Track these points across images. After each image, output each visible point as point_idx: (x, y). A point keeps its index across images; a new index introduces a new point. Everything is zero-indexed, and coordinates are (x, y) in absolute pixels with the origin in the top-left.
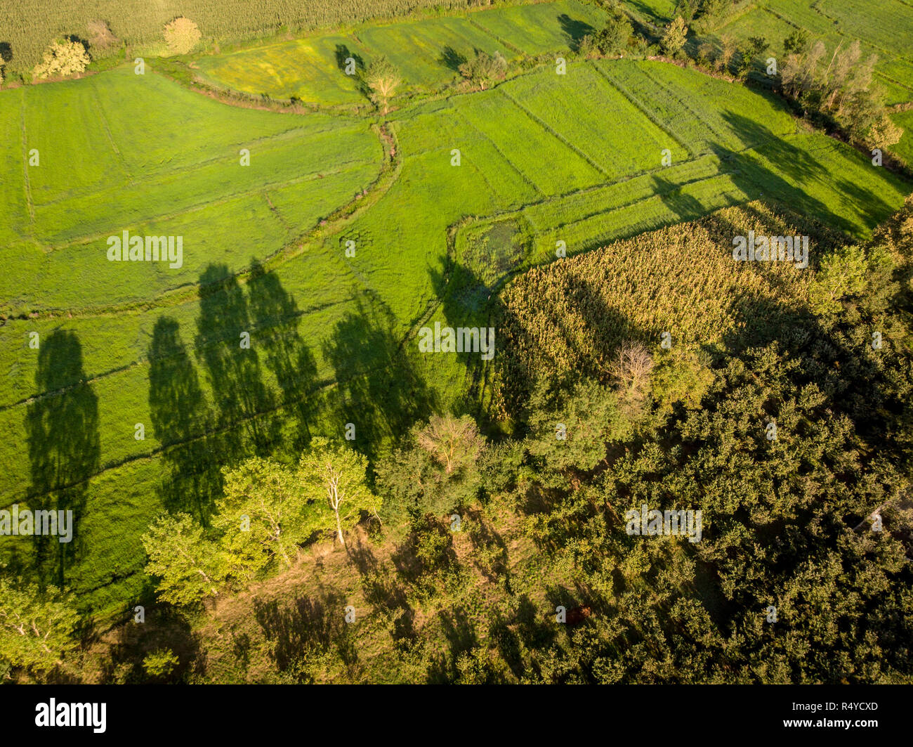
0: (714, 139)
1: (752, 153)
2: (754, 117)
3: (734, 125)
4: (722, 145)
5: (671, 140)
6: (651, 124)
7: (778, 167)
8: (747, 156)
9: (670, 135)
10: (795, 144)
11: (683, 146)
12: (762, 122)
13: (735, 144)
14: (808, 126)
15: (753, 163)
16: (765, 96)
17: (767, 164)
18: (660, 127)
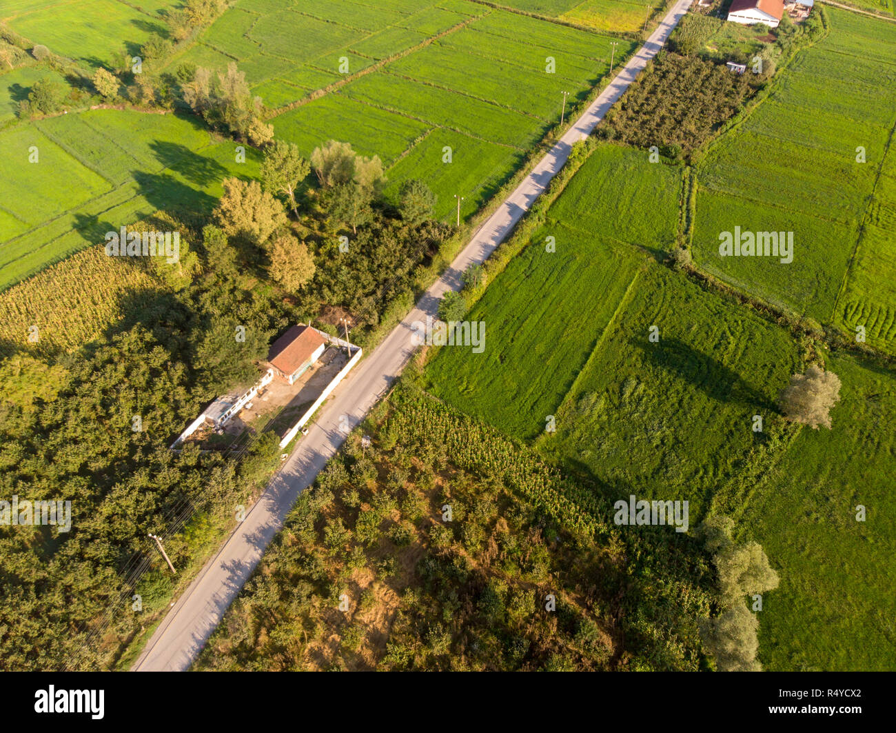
0: (137, 167)
1: (169, 172)
2: (177, 140)
3: (158, 151)
4: (143, 170)
5: (98, 177)
6: (83, 167)
7: (188, 179)
8: (164, 175)
9: (97, 173)
10: (205, 155)
11: (108, 180)
12: (183, 143)
13: (155, 167)
14: (220, 137)
15: (168, 179)
16: (189, 121)
17: (179, 177)
18: (90, 169)
